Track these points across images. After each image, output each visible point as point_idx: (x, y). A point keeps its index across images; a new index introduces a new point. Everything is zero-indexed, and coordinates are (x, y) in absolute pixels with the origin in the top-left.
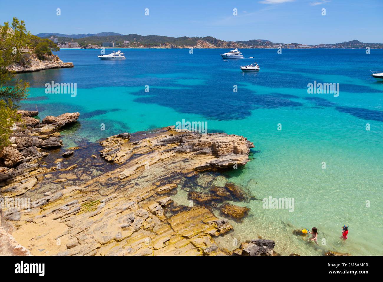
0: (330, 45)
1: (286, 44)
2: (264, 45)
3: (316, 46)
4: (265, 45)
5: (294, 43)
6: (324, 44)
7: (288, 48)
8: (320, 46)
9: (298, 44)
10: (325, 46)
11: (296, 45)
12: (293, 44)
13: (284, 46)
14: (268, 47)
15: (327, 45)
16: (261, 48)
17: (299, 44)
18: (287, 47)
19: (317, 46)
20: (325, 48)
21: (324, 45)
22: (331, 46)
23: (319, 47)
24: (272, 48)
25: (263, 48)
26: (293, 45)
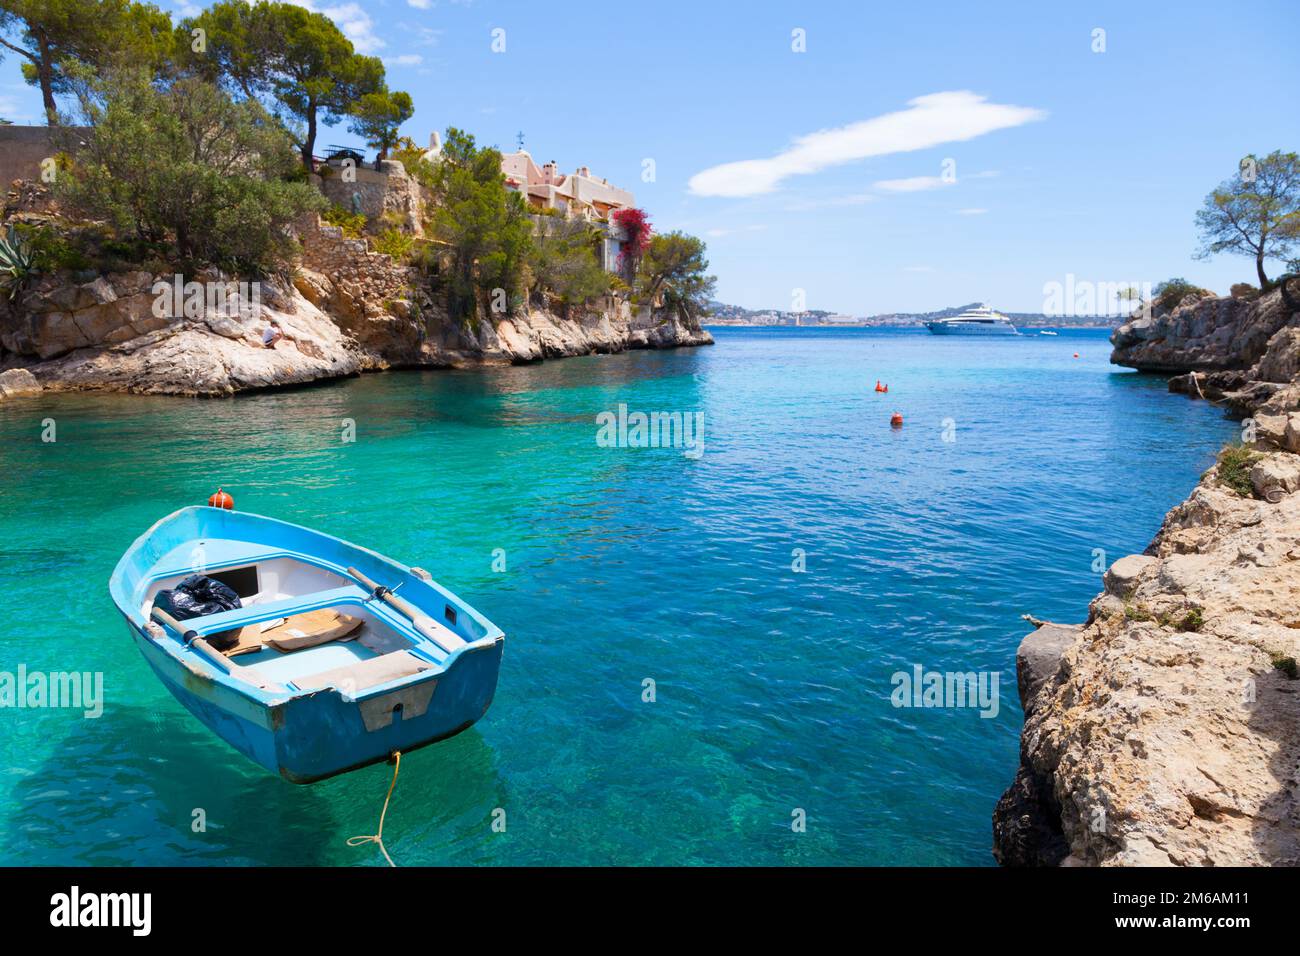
0: (910, 316)
1: (788, 314)
2: (720, 314)
3: (872, 318)
4: (725, 314)
5: (813, 309)
6: (892, 313)
7: (798, 324)
8: (882, 320)
9: (825, 314)
10: (896, 320)
11: (820, 315)
12: (811, 312)
13: (784, 318)
14: (739, 322)
15: (901, 316)
16: (716, 324)
17: (830, 313)
18: (795, 320)
19: (874, 318)
20: (898, 324)
21: (893, 316)
22: (914, 319)
23: (879, 322)
24: (752, 325)
25: (722, 324)
26: (813, 316)
